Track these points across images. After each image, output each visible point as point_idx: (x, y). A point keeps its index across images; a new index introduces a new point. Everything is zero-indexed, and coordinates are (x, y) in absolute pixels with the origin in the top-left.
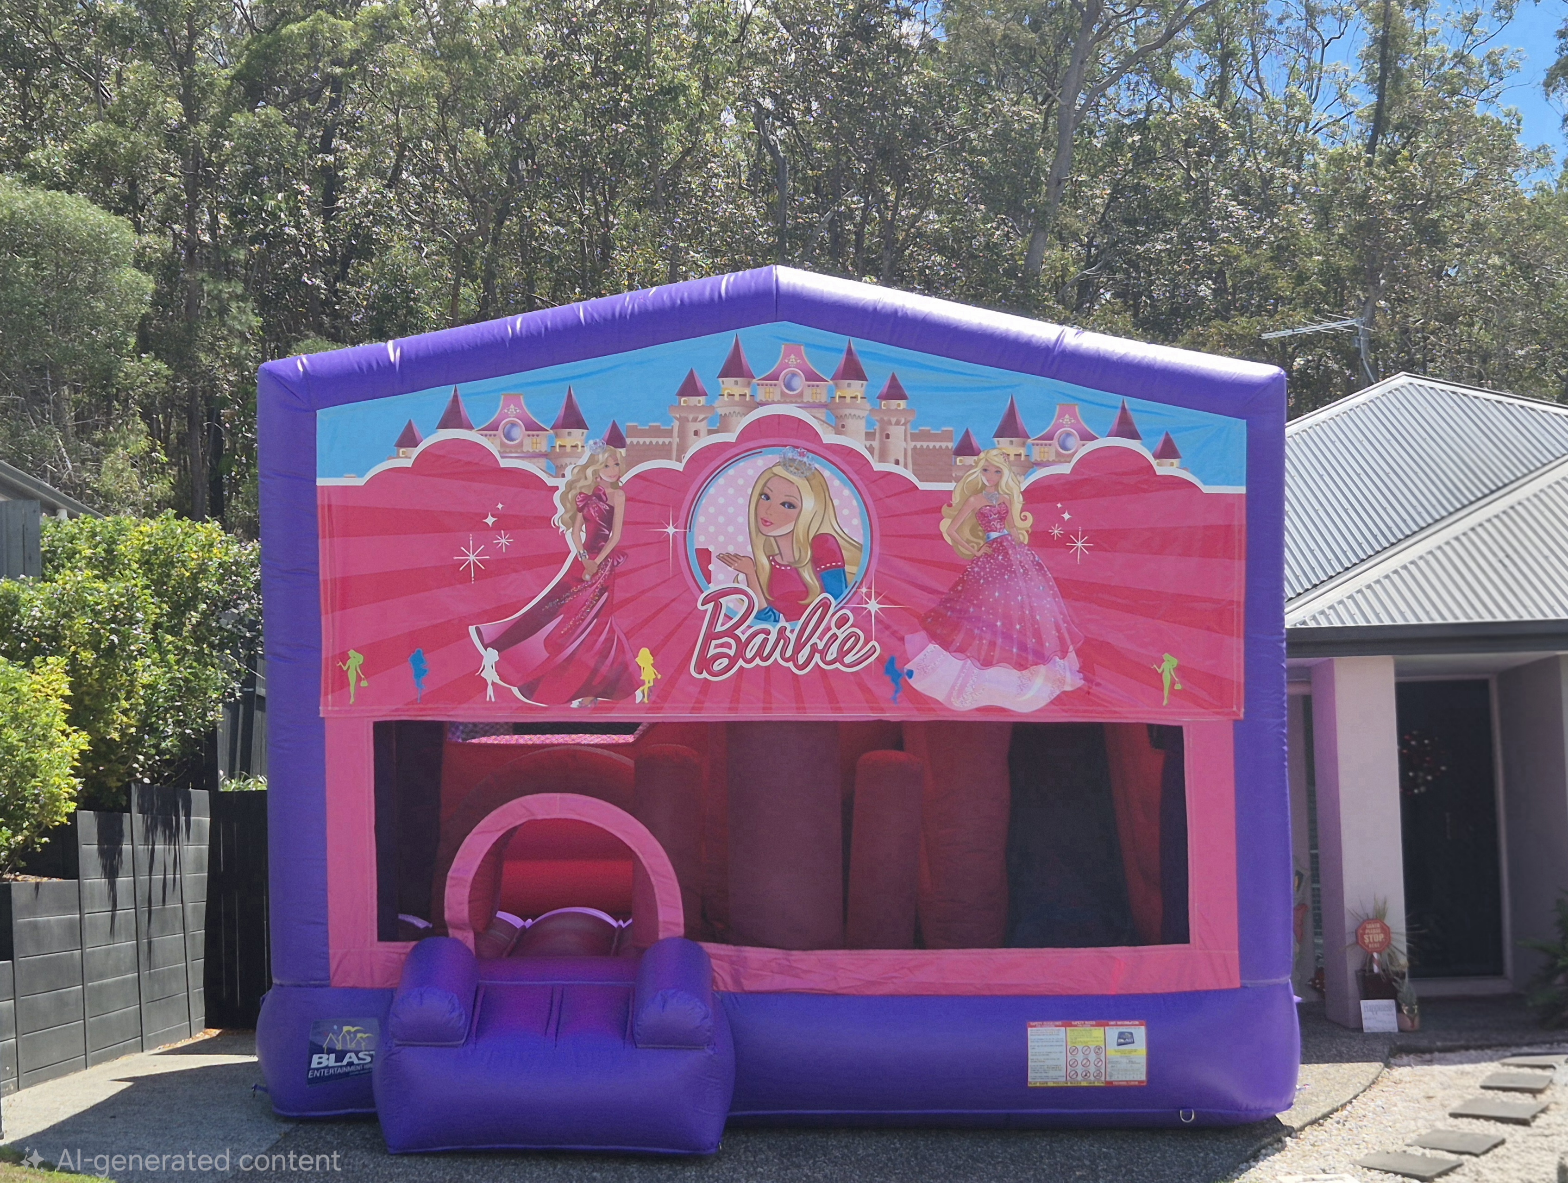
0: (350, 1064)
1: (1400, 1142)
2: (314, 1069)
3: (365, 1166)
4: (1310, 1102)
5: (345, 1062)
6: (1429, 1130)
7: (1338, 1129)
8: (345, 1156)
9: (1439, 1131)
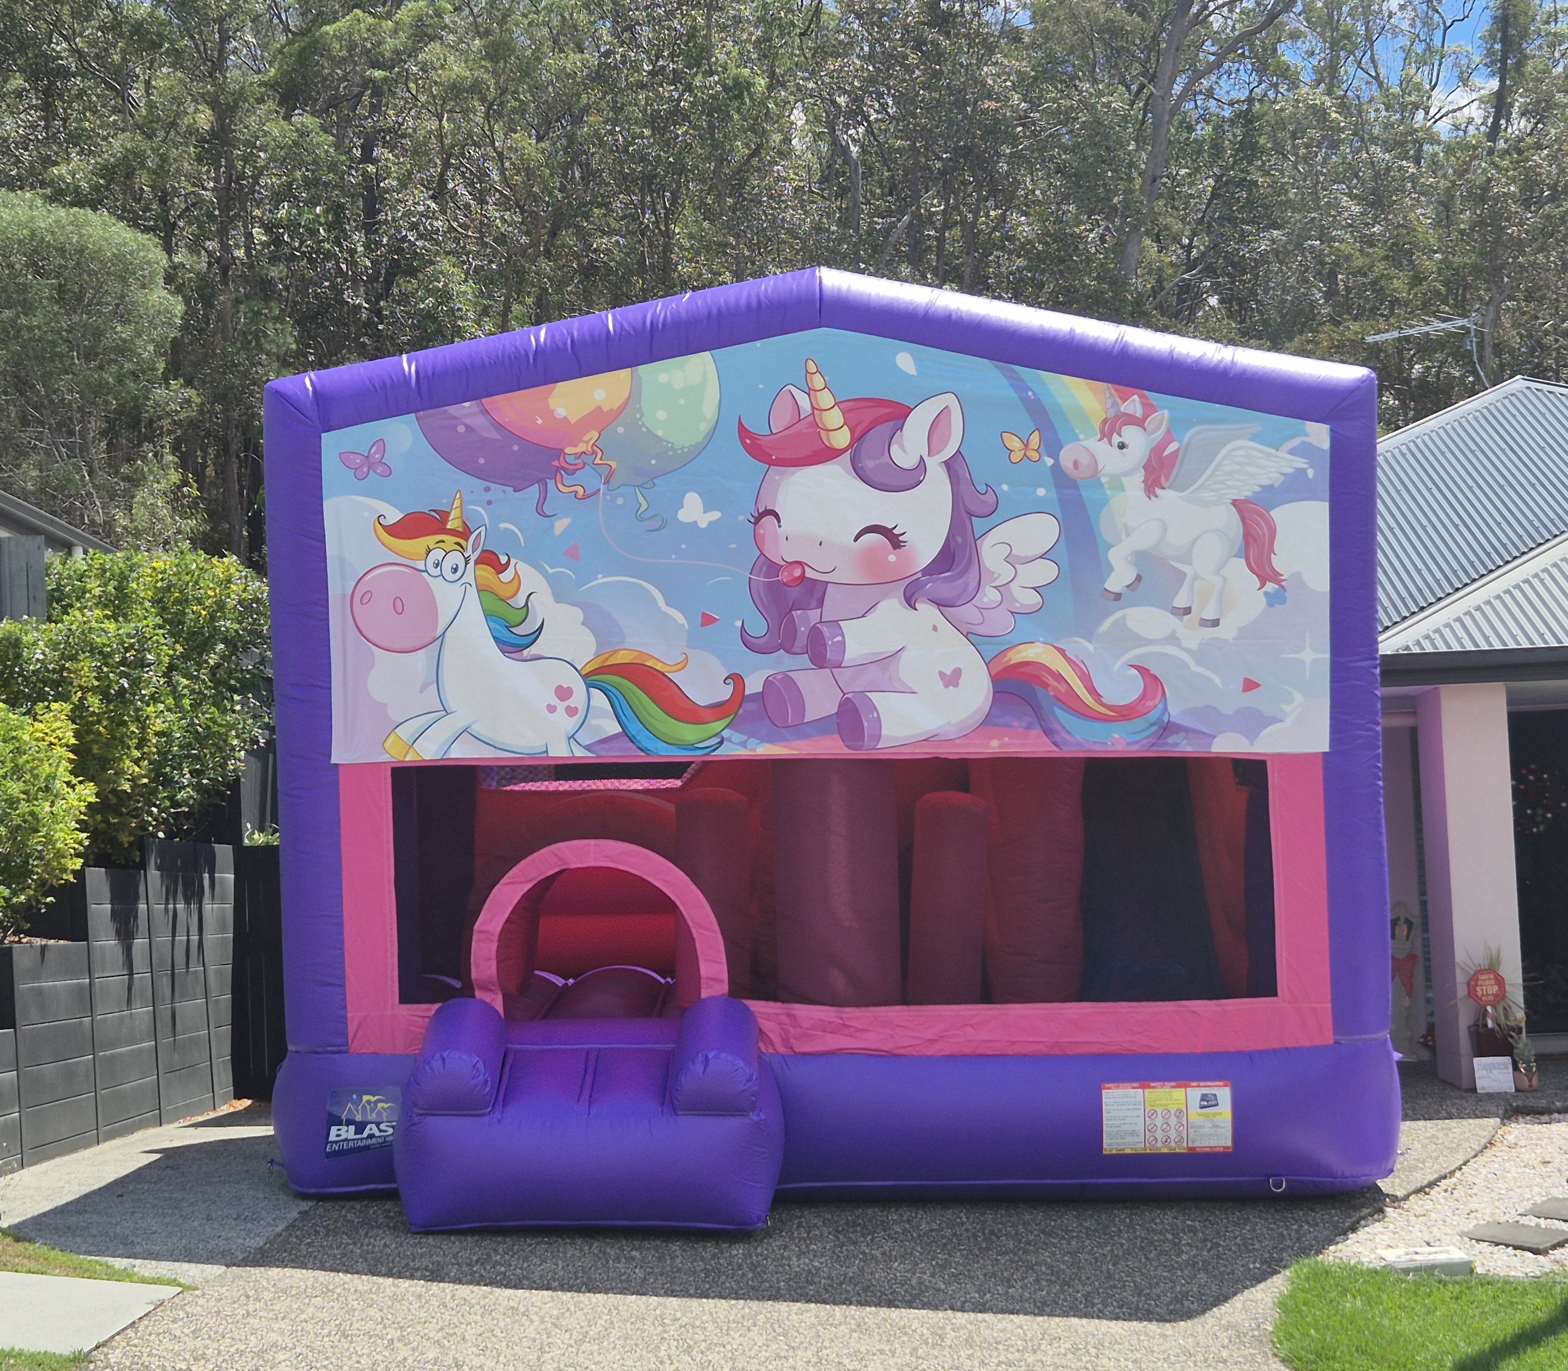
1: (1513, 1212)
2: (333, 1142)
3: (385, 1246)
4: (1416, 1169)
6: (1545, 1199)
7: (1446, 1198)
8: (366, 1235)
9: (1556, 1199)
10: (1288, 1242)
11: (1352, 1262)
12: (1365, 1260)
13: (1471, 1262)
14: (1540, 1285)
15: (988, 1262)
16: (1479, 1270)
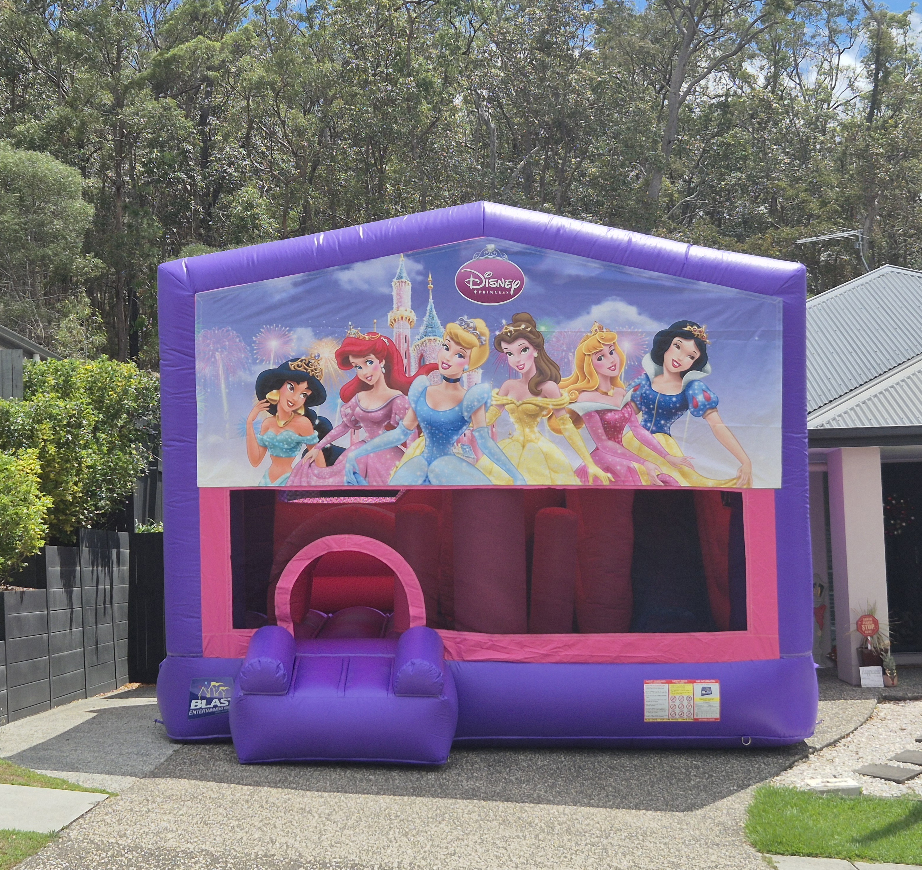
0: (216, 706)
1: (884, 758)
2: (193, 710)
3: (226, 771)
4: (827, 732)
5: (212, 705)
6: (903, 751)
7: (844, 750)
8: (214, 765)
9: (909, 751)
10: (753, 775)
11: (791, 787)
12: (798, 785)
13: (860, 788)
14: (899, 801)
15: (578, 785)
16: (865, 792)
